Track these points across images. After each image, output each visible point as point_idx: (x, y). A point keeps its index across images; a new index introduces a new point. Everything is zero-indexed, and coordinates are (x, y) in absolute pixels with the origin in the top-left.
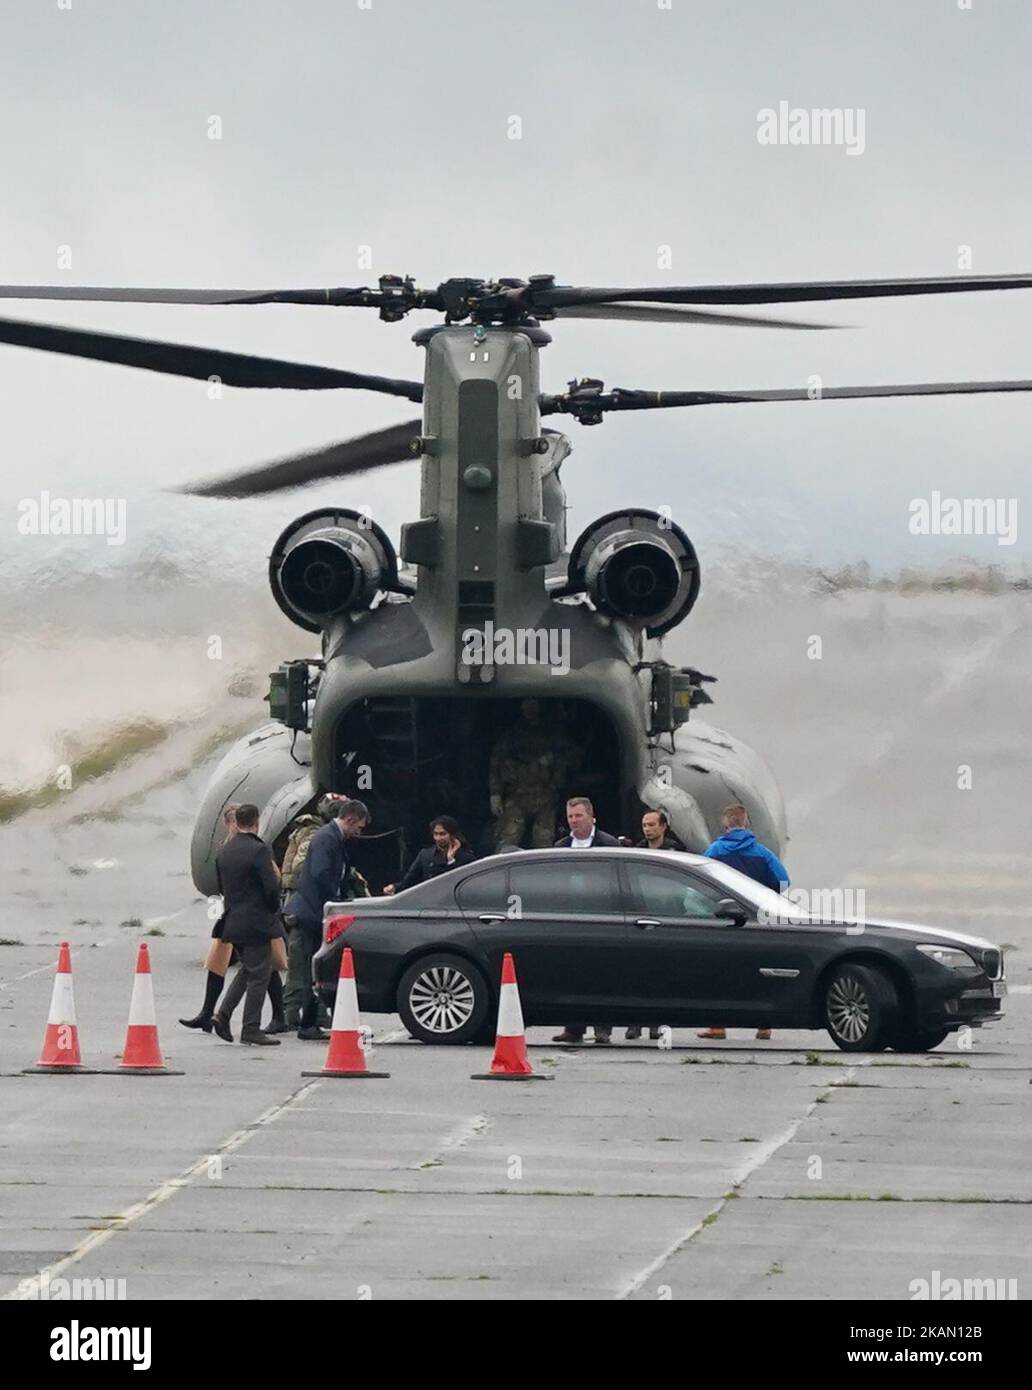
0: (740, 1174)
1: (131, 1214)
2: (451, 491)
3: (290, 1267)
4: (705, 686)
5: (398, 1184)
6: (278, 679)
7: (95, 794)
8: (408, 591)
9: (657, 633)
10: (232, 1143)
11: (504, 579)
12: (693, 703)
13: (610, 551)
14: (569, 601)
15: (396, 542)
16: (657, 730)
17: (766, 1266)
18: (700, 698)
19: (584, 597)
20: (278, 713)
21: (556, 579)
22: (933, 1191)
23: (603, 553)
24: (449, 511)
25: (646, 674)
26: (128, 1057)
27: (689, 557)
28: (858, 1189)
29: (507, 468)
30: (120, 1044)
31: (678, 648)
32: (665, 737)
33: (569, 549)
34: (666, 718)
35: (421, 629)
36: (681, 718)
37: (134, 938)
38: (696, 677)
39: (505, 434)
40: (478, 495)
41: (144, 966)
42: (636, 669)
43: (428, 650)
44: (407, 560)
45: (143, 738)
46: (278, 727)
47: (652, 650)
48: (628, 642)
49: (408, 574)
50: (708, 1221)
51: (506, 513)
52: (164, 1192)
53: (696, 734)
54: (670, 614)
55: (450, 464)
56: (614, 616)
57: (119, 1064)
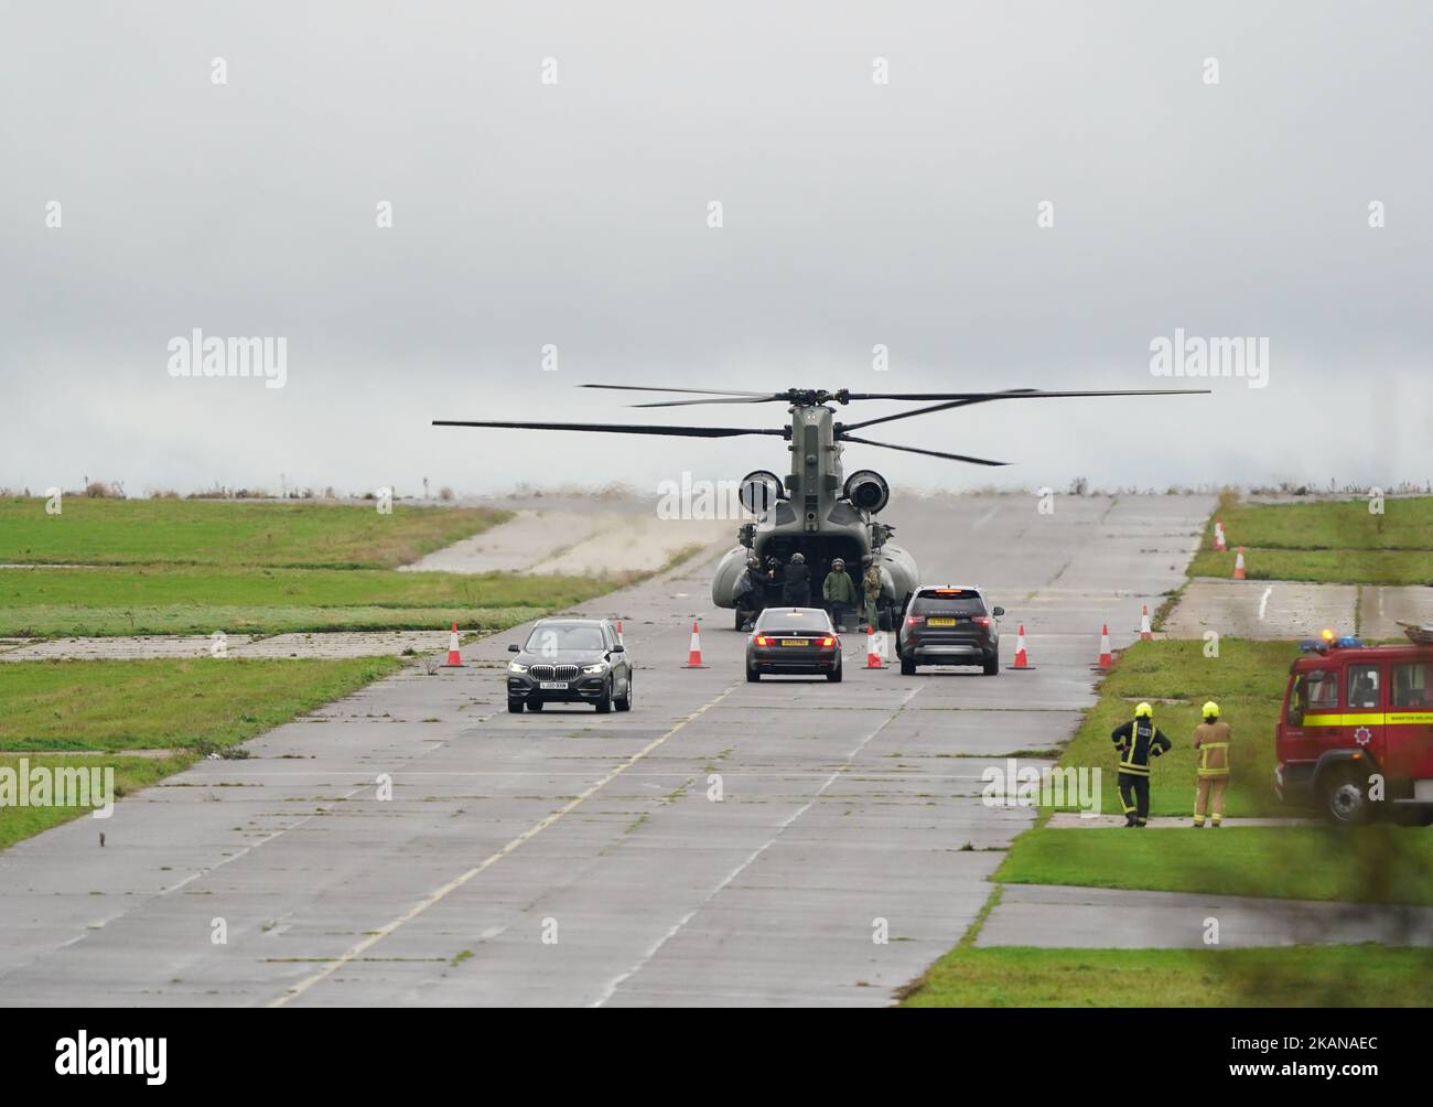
0: (904, 702)
1: (692, 716)
2: (802, 463)
3: (748, 735)
4: (891, 531)
5: (786, 706)
6: (742, 530)
7: (677, 572)
8: (787, 499)
9: (874, 512)
10: (727, 692)
11: (820, 494)
12: (887, 537)
13: (857, 485)
14: (844, 502)
15: (783, 482)
16: (874, 547)
17: (913, 733)
18: (890, 535)
19: (849, 500)
20: (742, 542)
21: (839, 494)
22: (972, 706)
23: (855, 485)
24: (801, 471)
25: (871, 527)
26: (691, 662)
27: (885, 486)
28: (948, 705)
29: (821, 455)
30: (687, 657)
31: (881, 518)
32: (877, 549)
33: (844, 483)
34: (878, 543)
35: (792, 512)
36: (883, 542)
37: (693, 620)
38: (889, 528)
39: (821, 444)
40: (811, 465)
41: (696, 630)
42: (867, 526)
43: (794, 519)
44: (787, 488)
45: (696, 551)
46: (742, 547)
47: (873, 518)
48: (863, 515)
49: (787, 493)
50: (894, 717)
51: (821, 472)
52: (703, 709)
53: (888, 547)
54: (879, 505)
55: (802, 454)
56: (860, 507)
57: (688, 665)
